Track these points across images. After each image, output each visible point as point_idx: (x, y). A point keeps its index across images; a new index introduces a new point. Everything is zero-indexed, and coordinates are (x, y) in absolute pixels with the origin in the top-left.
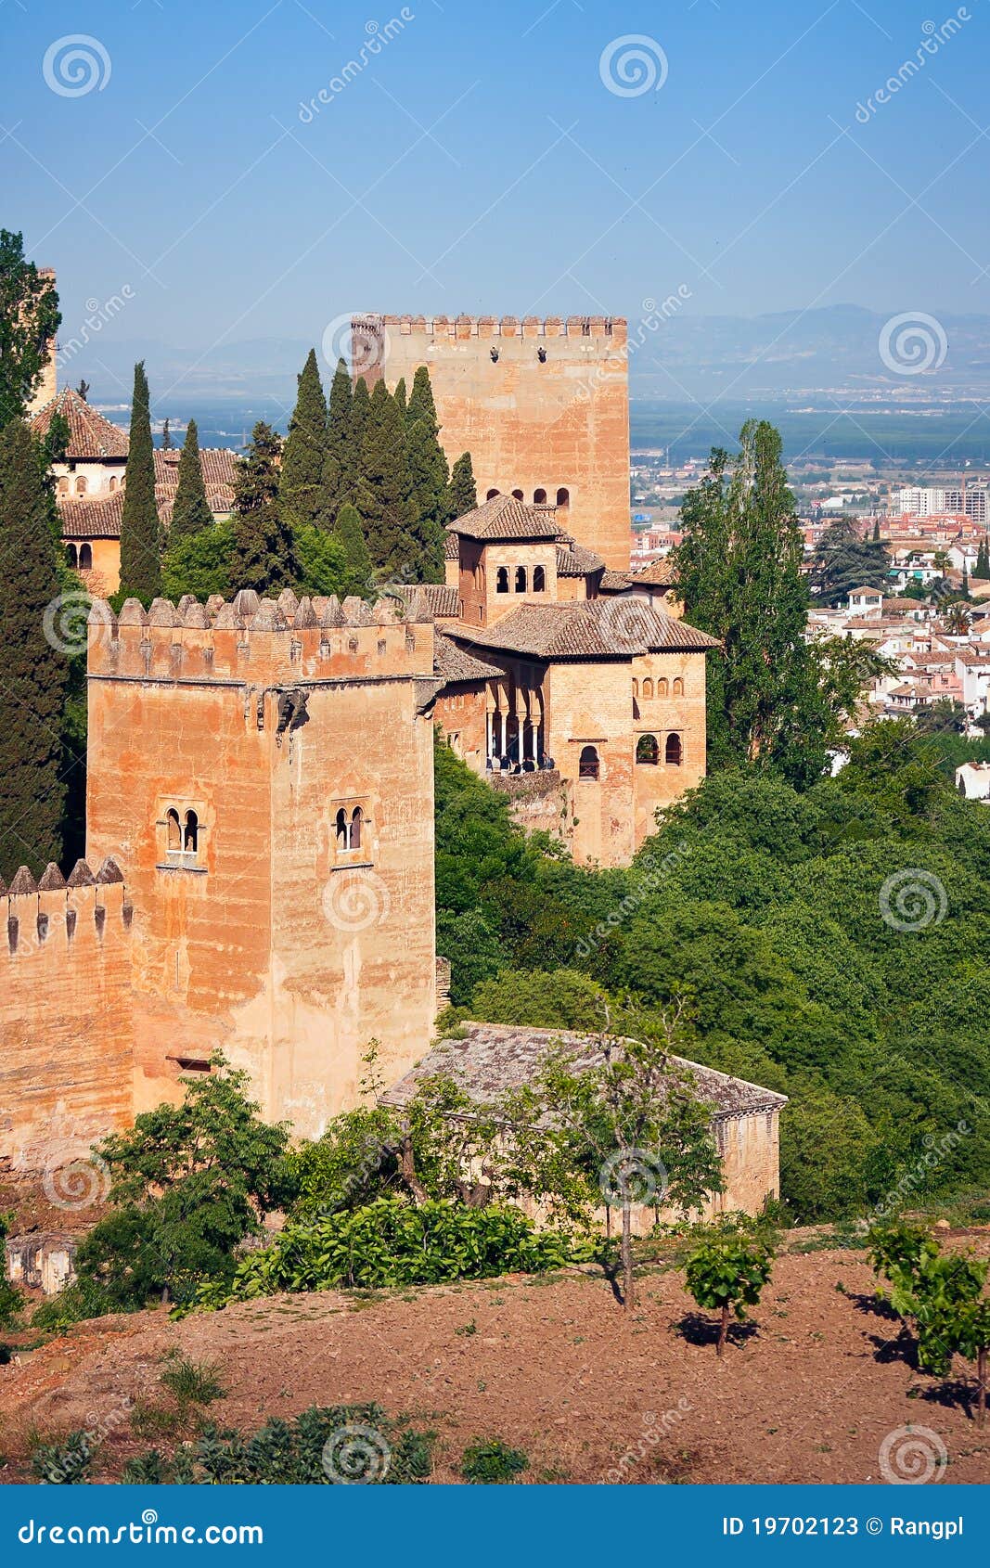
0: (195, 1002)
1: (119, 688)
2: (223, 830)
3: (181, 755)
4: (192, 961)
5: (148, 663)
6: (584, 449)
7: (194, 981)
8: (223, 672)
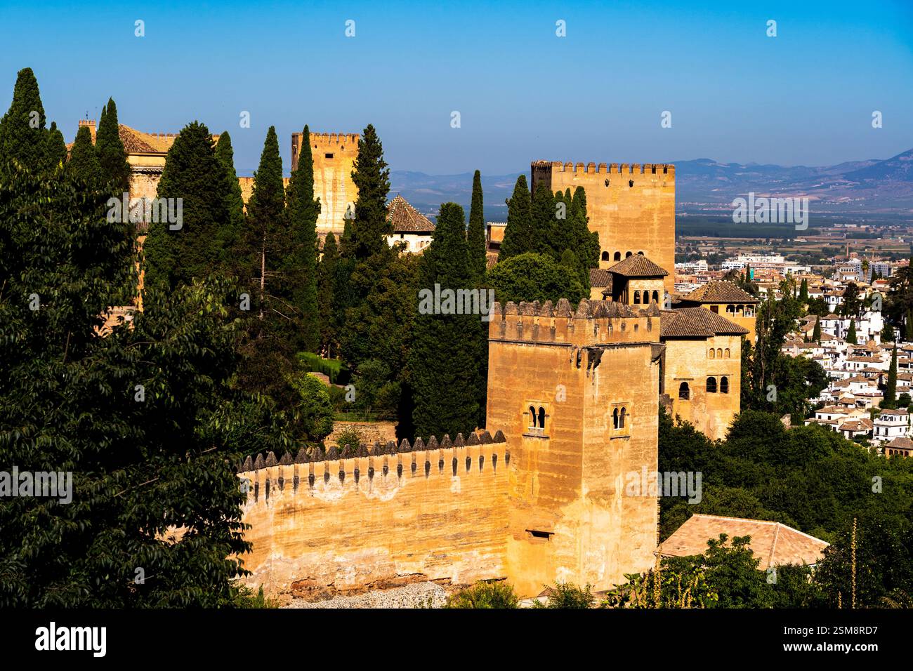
0: (541, 503)
1: (505, 346)
2: (559, 417)
3: (537, 380)
4: (541, 482)
5: (520, 332)
6: (652, 231)
7: (541, 492)
8: (560, 339)
